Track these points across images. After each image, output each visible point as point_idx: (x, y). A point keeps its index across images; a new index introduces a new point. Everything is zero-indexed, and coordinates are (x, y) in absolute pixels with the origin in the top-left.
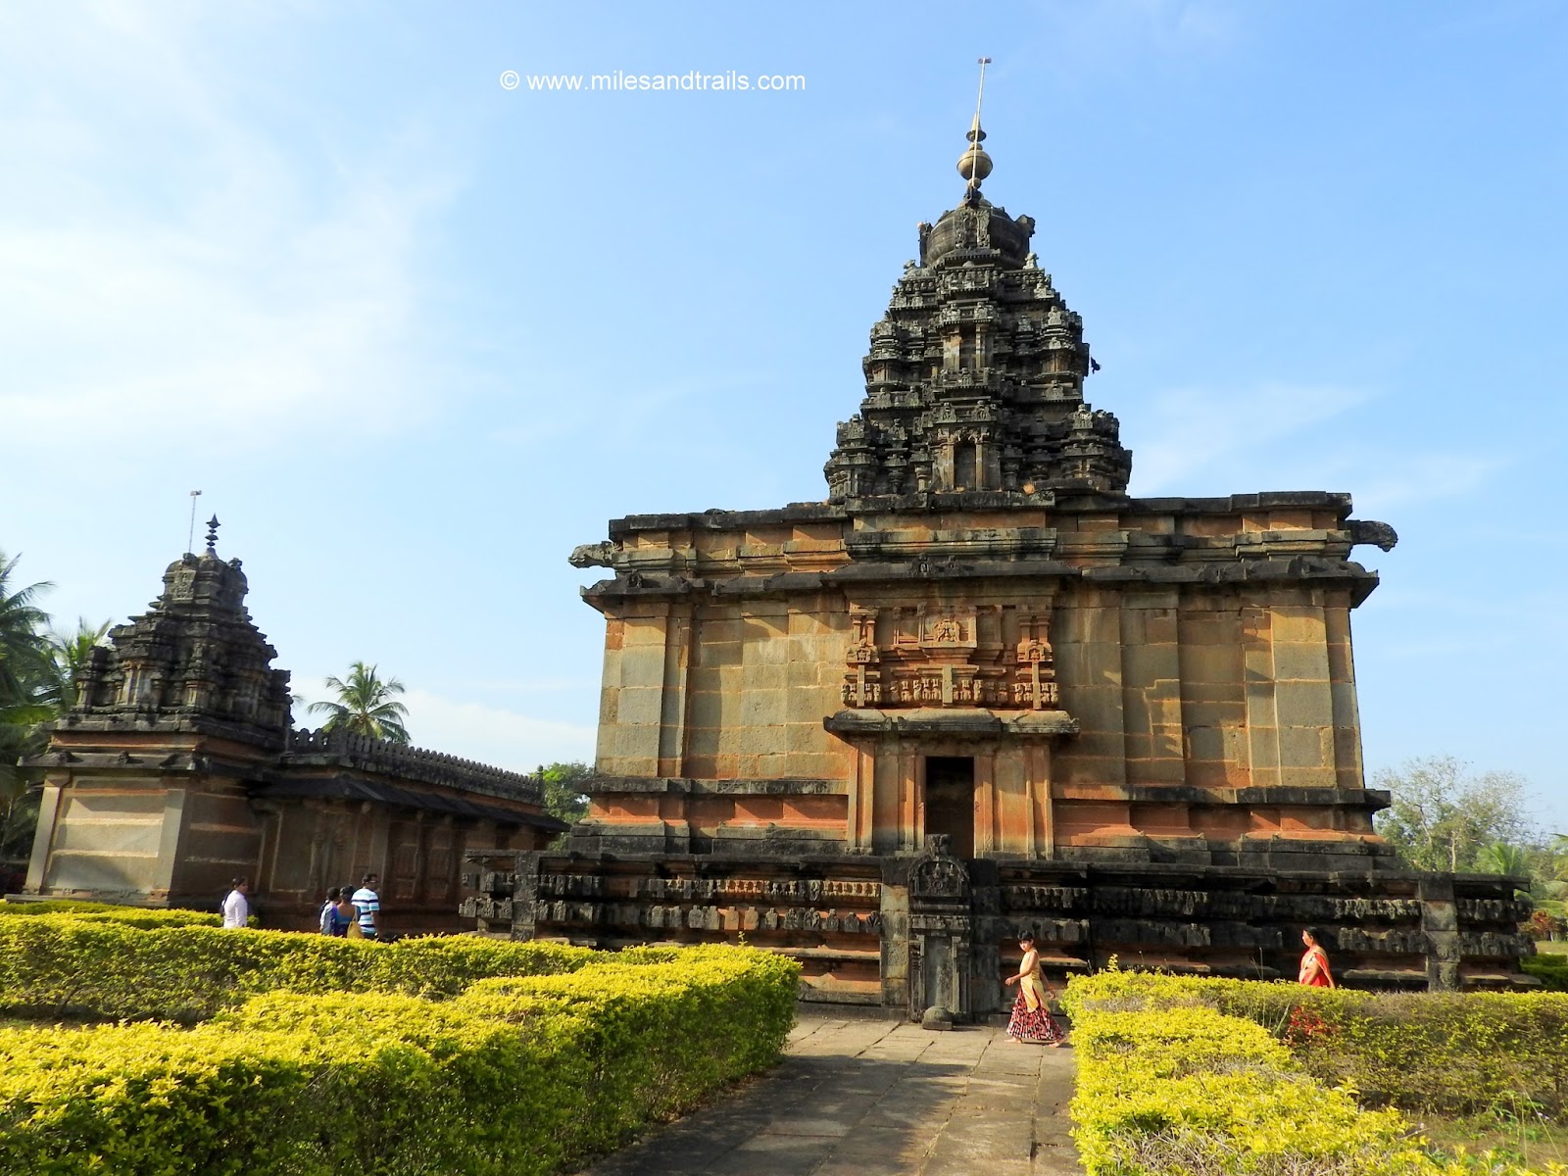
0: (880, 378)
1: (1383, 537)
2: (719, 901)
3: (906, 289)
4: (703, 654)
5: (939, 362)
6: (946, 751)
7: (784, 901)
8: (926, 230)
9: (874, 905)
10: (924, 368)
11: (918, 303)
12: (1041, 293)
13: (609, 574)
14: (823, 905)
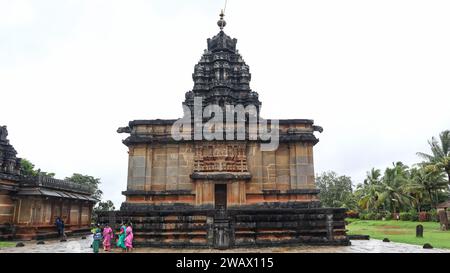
0: (199, 81)
1: (320, 130)
2: (166, 222)
3: (205, 56)
4: (156, 158)
5: (214, 77)
6: (220, 182)
7: (181, 221)
8: (208, 40)
9: (205, 221)
10: (210, 79)
11: (208, 61)
12: (240, 61)
13: (129, 135)
14: (192, 222)
